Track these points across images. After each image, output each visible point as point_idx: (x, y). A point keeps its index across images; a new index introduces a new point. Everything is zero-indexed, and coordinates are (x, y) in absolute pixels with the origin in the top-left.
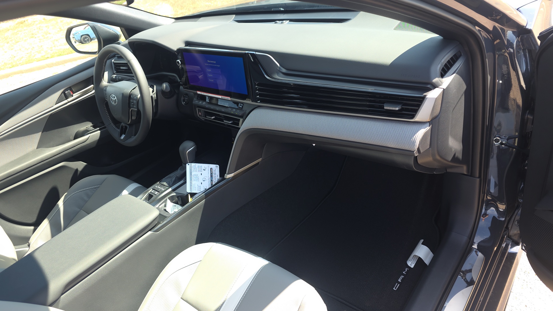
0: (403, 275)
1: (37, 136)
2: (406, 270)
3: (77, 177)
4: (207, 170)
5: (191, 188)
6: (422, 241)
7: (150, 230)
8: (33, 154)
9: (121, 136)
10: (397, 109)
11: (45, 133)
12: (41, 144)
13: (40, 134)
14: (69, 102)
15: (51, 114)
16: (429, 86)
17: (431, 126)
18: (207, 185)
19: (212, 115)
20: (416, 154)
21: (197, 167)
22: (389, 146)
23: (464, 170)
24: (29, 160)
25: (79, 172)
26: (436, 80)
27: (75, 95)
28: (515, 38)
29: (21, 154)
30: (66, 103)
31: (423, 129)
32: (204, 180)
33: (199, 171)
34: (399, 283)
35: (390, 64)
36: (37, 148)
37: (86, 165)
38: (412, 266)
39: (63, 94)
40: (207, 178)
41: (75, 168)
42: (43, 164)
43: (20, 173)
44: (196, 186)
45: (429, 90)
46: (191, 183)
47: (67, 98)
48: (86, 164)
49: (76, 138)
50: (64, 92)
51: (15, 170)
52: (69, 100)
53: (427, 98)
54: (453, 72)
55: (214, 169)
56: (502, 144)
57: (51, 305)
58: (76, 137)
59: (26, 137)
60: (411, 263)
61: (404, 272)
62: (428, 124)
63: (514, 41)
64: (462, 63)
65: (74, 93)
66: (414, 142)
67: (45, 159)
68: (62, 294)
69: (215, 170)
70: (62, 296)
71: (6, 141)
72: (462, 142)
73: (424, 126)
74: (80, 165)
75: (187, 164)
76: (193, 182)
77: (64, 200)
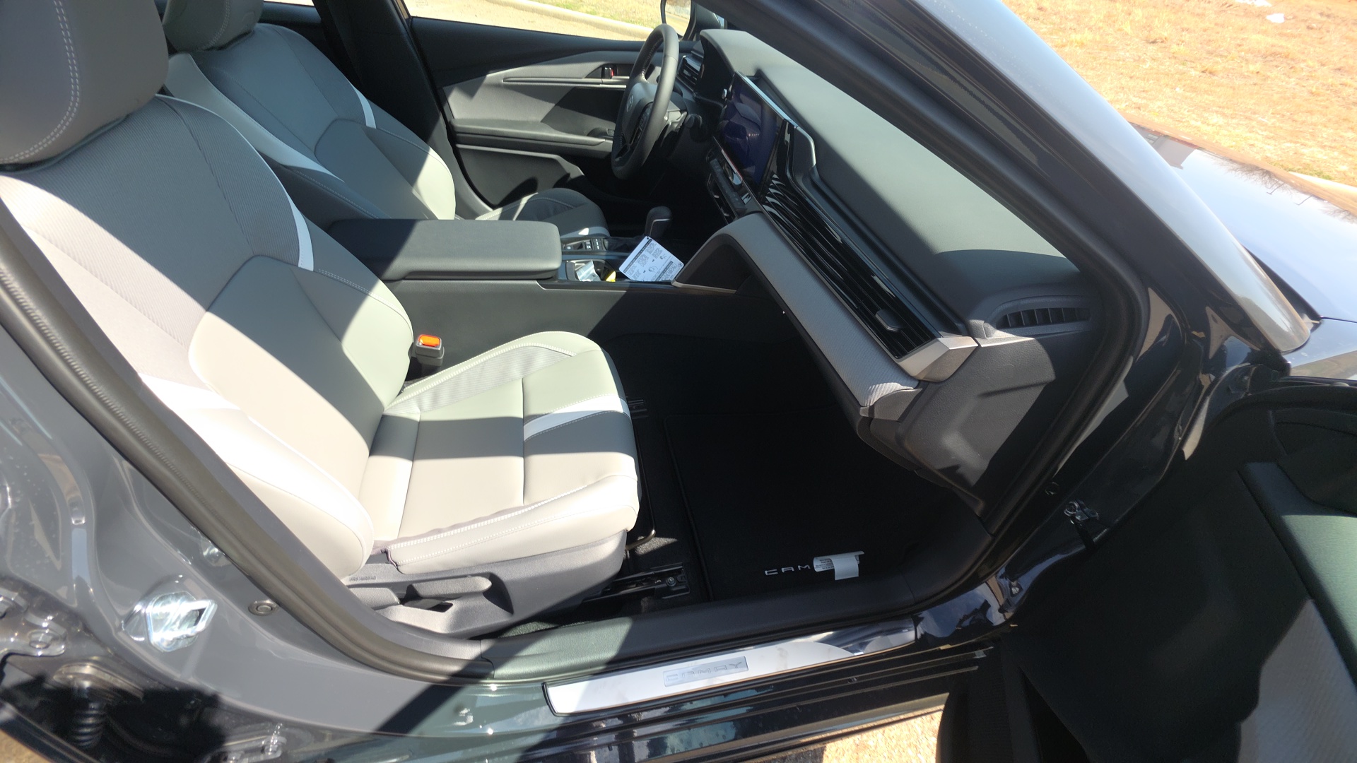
0: (796, 568)
1: (548, 107)
2: (806, 567)
3: (565, 182)
4: (664, 260)
5: (627, 269)
6: (862, 553)
7: (538, 280)
8: (533, 125)
9: (617, 157)
10: (889, 328)
11: (559, 107)
12: (548, 120)
13: (553, 105)
14: (603, 83)
15: (575, 88)
16: (959, 325)
17: (920, 390)
18: (649, 277)
19: (718, 192)
20: (864, 412)
21: (655, 248)
22: (840, 375)
23: (979, 508)
24: (523, 129)
25: (569, 179)
26: (978, 323)
27: (615, 79)
28: (1242, 361)
29: (520, 118)
30: (599, 84)
31: (899, 385)
32: (651, 269)
33: (653, 255)
34: (779, 571)
35: (942, 253)
36: (542, 121)
37: (582, 176)
38: (817, 570)
39: (601, 69)
40: (656, 270)
41: (568, 172)
42: (533, 144)
43: (506, 139)
44: (635, 270)
45: (954, 331)
46: (632, 262)
47: (603, 76)
48: (582, 174)
49: (590, 134)
50: (603, 67)
51: (502, 132)
52: (605, 80)
53: (938, 341)
54: (1035, 333)
55: (673, 265)
56: (1073, 517)
57: (385, 281)
58: (592, 134)
59: (535, 100)
60: (819, 565)
61: (799, 567)
62: (916, 383)
63: (1232, 365)
64: (1073, 333)
65: (615, 74)
66: (870, 393)
67: (539, 139)
68: (404, 279)
69: (675, 267)
70: (403, 281)
71: (511, 91)
72: (991, 461)
73: (905, 381)
74: (576, 171)
75: (646, 237)
76: (635, 263)
77: (529, 199)
